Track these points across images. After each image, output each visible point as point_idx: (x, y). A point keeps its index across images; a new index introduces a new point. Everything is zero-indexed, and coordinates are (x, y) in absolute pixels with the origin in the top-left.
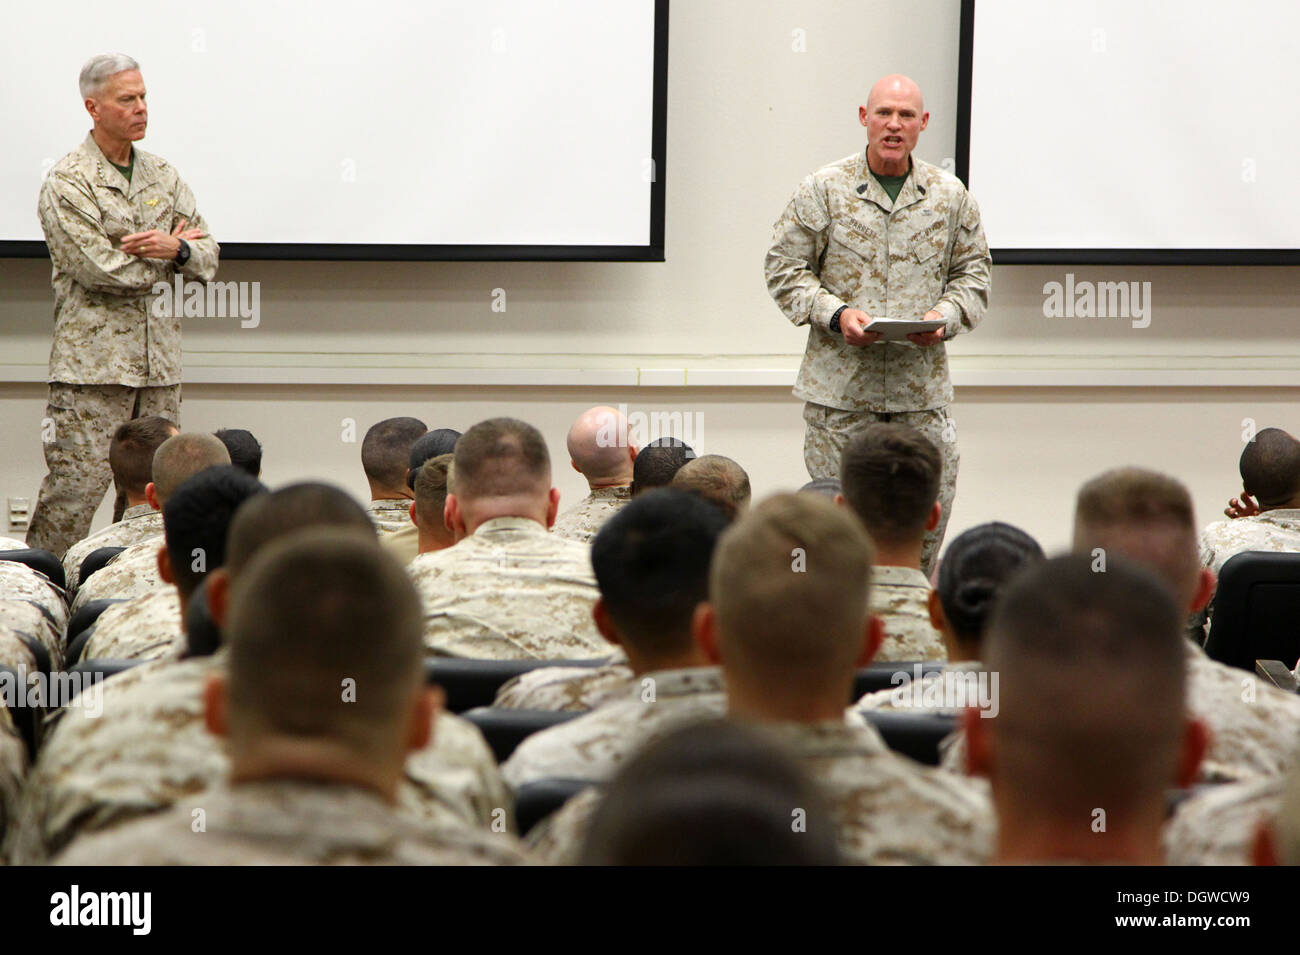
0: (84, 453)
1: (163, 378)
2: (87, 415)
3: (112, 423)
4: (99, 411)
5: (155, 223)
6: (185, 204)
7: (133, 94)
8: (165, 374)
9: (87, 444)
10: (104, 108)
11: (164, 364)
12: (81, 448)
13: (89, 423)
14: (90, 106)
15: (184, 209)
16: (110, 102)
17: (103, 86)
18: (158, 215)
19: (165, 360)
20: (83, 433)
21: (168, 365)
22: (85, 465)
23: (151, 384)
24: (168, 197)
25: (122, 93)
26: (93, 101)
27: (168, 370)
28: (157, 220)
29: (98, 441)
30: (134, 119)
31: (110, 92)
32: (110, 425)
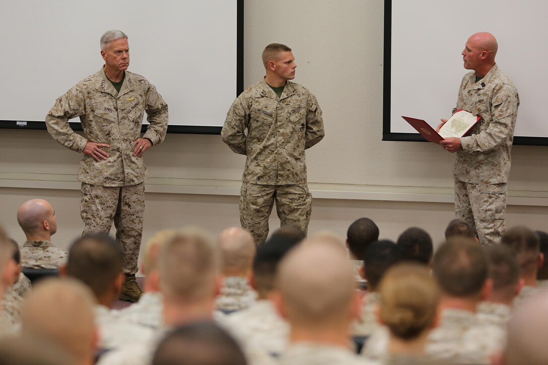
0: (96, 214)
1: (134, 181)
2: (97, 197)
3: (109, 200)
4: (102, 195)
5: (131, 109)
6: (151, 101)
7: (121, 50)
8: (135, 179)
9: (97, 210)
10: (108, 55)
11: (134, 174)
12: (95, 212)
13: (97, 201)
14: (103, 54)
15: (151, 103)
16: (111, 53)
17: (108, 45)
18: (133, 105)
19: (134, 173)
20: (95, 205)
21: (136, 175)
22: (98, 220)
23: (127, 184)
24: (139, 97)
25: (116, 49)
26: (104, 51)
27: (136, 177)
28: (132, 108)
29: (102, 209)
30: (121, 61)
31: (111, 48)
32: (108, 201)
